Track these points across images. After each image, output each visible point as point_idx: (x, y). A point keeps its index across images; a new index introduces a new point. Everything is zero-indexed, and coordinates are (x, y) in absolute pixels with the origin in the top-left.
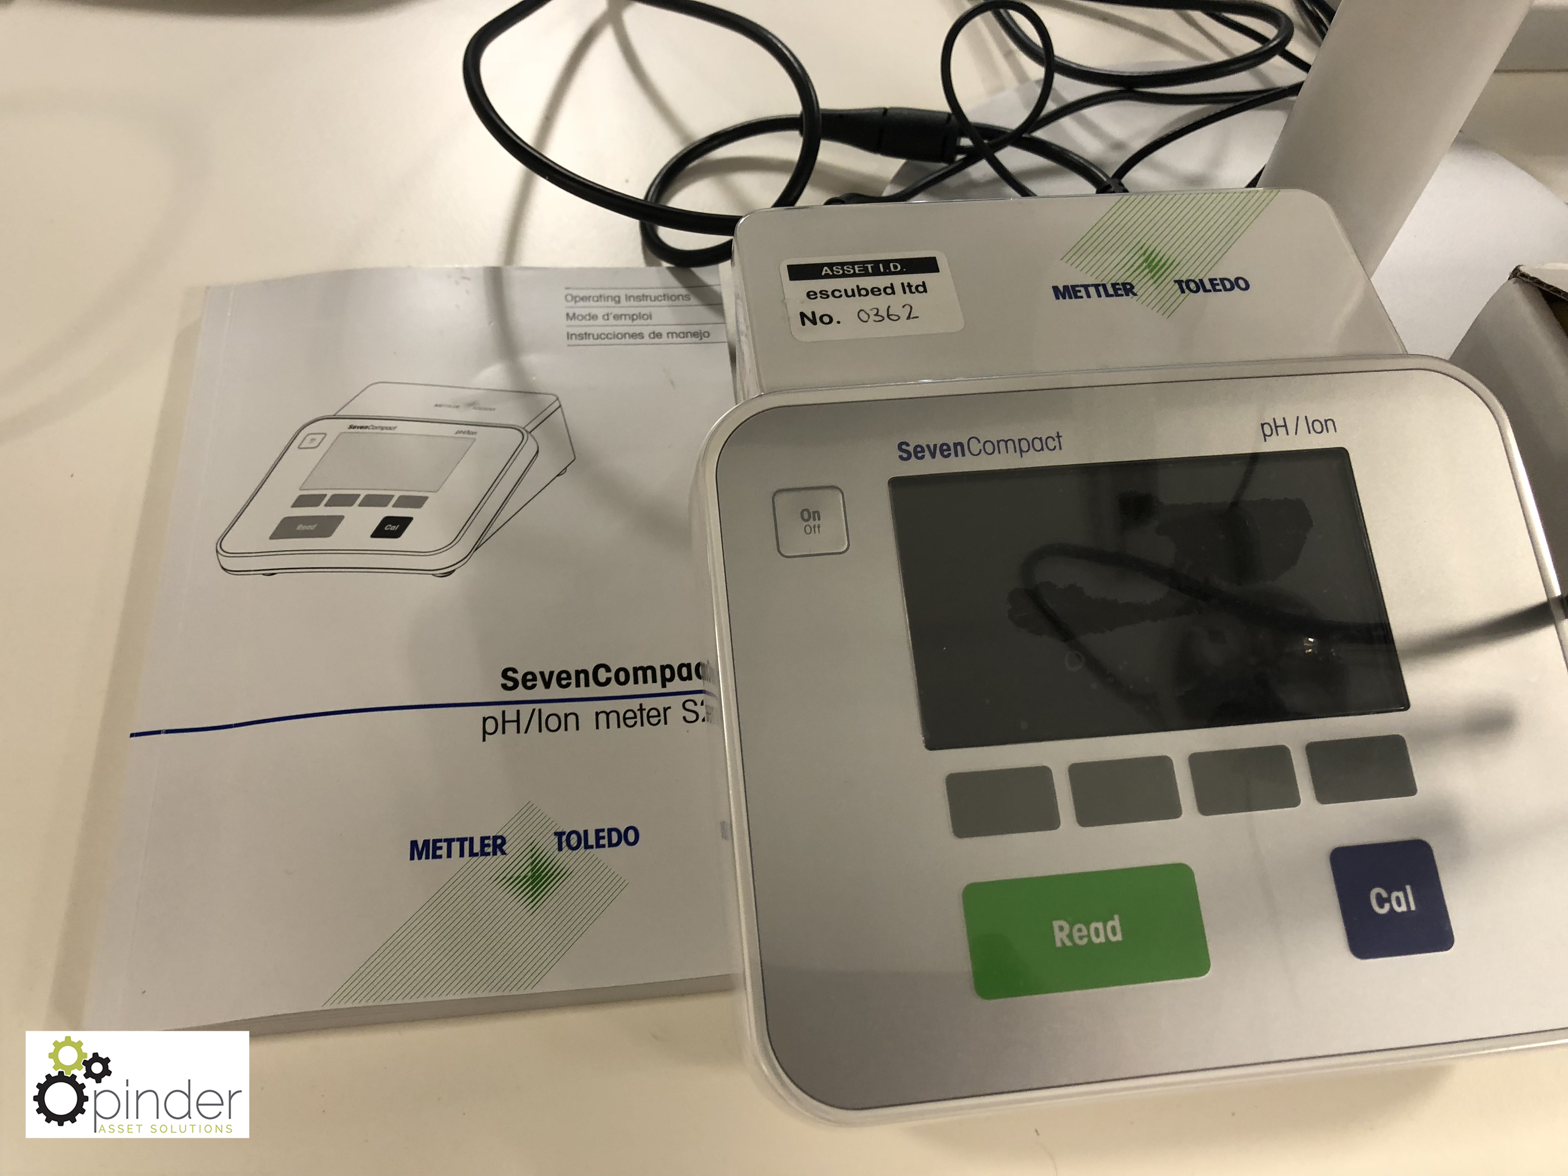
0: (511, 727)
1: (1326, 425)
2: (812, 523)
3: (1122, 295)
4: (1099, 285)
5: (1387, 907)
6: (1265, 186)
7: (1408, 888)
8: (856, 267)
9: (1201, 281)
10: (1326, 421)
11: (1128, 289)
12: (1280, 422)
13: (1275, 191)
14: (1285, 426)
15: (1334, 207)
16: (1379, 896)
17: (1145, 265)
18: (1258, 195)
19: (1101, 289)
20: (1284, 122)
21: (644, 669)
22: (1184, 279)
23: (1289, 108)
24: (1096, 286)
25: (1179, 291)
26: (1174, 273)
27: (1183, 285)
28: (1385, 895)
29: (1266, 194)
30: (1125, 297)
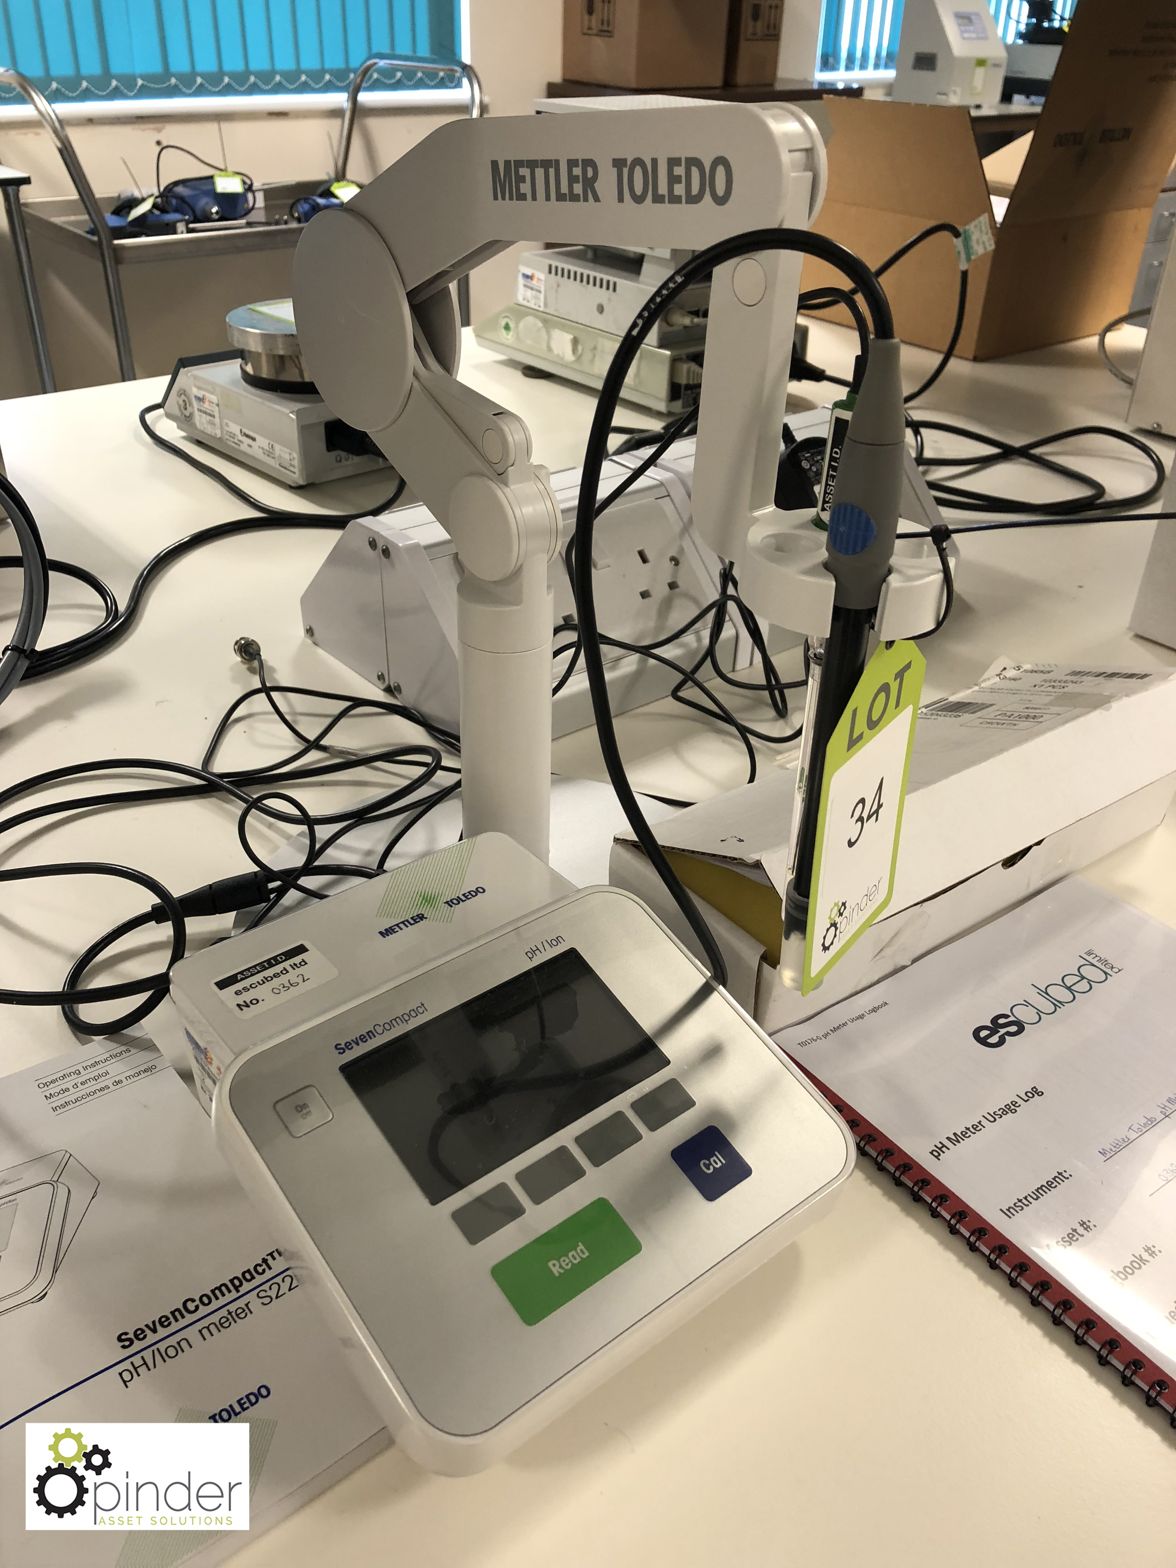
0: (142, 1370)
1: (558, 940)
2: (304, 1111)
3: (419, 921)
4: (404, 921)
5: (711, 1167)
6: (468, 837)
7: (716, 1153)
8: (257, 967)
9: (458, 897)
10: (557, 938)
11: (421, 917)
12: (535, 949)
13: (474, 838)
14: (538, 949)
15: (508, 834)
16: (705, 1164)
17: (424, 901)
18: (466, 844)
19: (406, 923)
20: (461, 804)
21: (219, 1288)
22: (449, 900)
23: (459, 796)
24: (403, 922)
25: (449, 907)
26: (442, 898)
27: (450, 903)
28: (707, 1162)
29: (470, 842)
30: (421, 922)
